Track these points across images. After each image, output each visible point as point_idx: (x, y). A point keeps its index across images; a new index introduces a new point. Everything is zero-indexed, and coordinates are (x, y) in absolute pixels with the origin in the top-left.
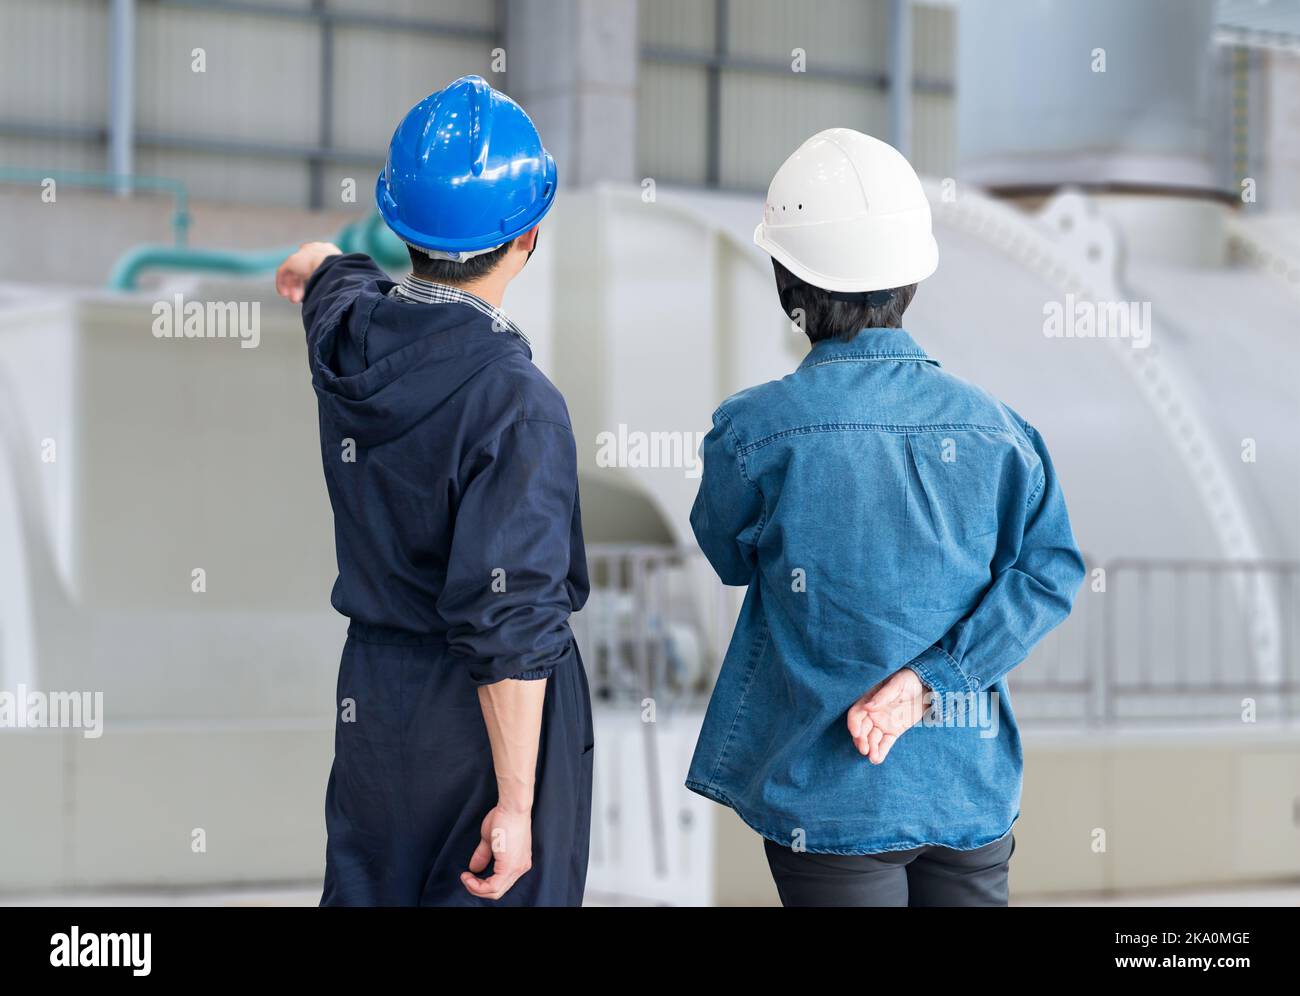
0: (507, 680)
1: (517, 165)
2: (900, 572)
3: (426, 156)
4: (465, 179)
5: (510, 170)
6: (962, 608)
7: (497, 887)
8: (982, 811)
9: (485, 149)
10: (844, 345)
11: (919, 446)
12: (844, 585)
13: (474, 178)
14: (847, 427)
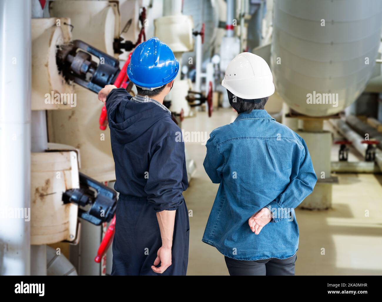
0: (165, 211)
1: (167, 63)
2: (264, 180)
3: (141, 60)
4: (152, 67)
5: (165, 64)
6: (281, 190)
7: (162, 270)
8: (287, 248)
9: (158, 58)
10: (248, 114)
11: (269, 143)
12: (247, 183)
13: (155, 66)
14: (248, 138)
